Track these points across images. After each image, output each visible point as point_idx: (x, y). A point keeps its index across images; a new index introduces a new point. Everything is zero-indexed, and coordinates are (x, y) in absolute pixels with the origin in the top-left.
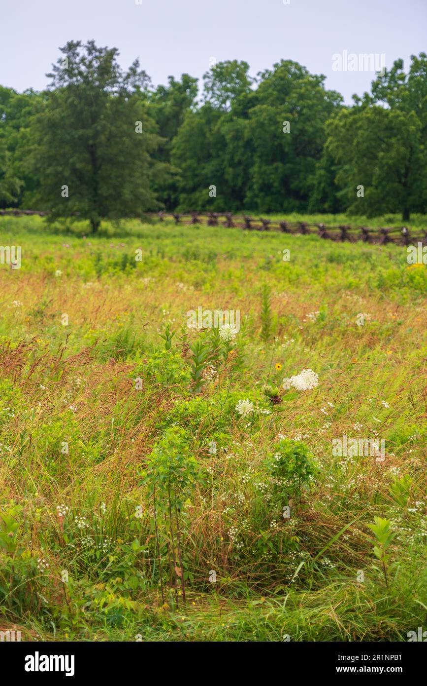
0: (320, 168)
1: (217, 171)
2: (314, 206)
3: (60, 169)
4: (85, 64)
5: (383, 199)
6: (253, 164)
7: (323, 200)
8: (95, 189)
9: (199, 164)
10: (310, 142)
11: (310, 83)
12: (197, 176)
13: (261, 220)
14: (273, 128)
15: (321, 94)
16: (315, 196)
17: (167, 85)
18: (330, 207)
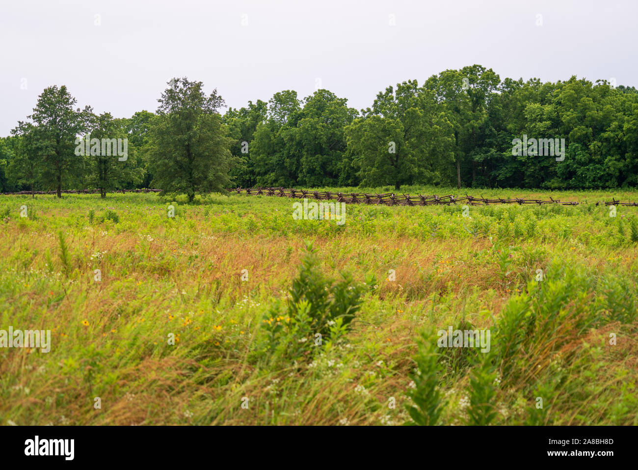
0: (345, 158)
1: (280, 161)
2: (342, 182)
3: (167, 161)
4: (182, 93)
5: (382, 176)
6: (302, 156)
7: (348, 178)
8: (191, 174)
9: (268, 157)
10: (338, 141)
11: (338, 103)
12: (267, 164)
13: (302, 191)
14: (314, 132)
15: (344, 111)
16: (342, 175)
17: (247, 107)
18: (352, 182)
